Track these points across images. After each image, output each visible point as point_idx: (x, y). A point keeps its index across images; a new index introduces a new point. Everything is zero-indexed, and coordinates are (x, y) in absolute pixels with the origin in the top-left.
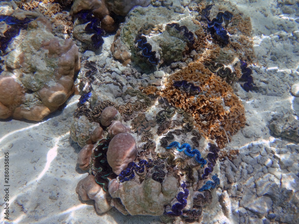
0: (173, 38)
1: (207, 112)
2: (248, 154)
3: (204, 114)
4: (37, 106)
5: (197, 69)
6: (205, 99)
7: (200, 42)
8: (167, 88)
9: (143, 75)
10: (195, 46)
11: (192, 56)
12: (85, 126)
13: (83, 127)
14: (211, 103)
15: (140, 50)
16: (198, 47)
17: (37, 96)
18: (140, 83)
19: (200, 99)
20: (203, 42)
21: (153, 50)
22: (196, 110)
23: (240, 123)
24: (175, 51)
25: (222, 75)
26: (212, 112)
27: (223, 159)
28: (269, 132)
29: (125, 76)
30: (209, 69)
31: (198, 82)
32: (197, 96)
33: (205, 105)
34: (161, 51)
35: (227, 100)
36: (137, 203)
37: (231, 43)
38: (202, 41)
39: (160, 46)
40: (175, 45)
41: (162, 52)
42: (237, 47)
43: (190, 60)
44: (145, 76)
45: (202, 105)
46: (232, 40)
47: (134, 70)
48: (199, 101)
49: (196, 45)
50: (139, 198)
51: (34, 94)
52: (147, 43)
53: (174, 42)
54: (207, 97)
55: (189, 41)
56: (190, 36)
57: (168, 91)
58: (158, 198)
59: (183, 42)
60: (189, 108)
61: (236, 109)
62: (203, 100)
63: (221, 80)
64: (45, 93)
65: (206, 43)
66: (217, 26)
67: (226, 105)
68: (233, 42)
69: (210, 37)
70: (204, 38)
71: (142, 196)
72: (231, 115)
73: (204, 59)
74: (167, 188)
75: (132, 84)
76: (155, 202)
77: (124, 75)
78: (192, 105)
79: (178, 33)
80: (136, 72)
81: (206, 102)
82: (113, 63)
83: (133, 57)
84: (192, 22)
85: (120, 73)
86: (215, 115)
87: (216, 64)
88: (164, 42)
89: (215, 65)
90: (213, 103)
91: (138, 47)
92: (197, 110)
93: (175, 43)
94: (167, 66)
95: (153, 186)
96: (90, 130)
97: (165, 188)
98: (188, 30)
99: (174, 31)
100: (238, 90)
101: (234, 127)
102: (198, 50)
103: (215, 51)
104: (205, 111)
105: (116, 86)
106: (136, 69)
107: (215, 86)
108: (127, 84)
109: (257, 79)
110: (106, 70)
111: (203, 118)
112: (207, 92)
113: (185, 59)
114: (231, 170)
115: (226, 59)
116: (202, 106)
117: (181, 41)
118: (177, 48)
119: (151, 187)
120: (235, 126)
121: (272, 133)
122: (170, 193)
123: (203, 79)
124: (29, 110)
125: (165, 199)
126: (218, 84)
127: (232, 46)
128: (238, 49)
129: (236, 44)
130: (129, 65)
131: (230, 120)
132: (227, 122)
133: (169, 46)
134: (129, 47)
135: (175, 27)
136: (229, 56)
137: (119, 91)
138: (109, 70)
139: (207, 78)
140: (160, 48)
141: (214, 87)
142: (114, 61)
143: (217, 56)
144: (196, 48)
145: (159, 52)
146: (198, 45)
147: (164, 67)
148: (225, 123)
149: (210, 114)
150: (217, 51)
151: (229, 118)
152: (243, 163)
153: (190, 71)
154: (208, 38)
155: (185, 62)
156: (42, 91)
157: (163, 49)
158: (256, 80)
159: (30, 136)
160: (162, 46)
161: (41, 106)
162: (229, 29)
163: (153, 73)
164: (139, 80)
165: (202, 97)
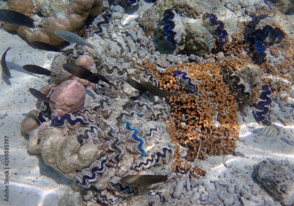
0: (204, 28)
1: (192, 116)
2: (213, 181)
3: (188, 116)
4: (40, 31)
5: (210, 70)
6: (196, 101)
7: (234, 47)
8: (166, 72)
9: (156, 52)
10: (224, 48)
11: (217, 57)
12: (60, 65)
13: (58, 64)
14: (200, 109)
15: (163, 24)
16: (229, 51)
17: (44, 21)
18: (147, 57)
19: (191, 99)
20: (237, 49)
21: (174, 30)
22: (181, 107)
23: (226, 147)
24: (199, 42)
25: (234, 88)
26: (197, 118)
27: (183, 171)
28: (252, 172)
29: (139, 45)
30: (223, 76)
31: (200, 81)
32: (191, 94)
33: (193, 107)
34: (184, 35)
35: (221, 116)
36: (51, 152)
37: (266, 63)
38: (236, 47)
39: (186, 30)
40: (202, 36)
41: (186, 37)
42: (271, 71)
43: (212, 60)
44: (157, 54)
45: (190, 105)
46: (270, 61)
47: (151, 43)
48: (189, 100)
49: (226, 48)
50: (55, 147)
51: (43, 18)
52: (173, 20)
53: (202, 32)
54: (200, 100)
55: (218, 38)
56: (222, 35)
57: (165, 76)
58: (70, 156)
59: (212, 37)
60: (175, 102)
61: (226, 129)
62: (194, 101)
63: (228, 92)
64: (51, 21)
65: (240, 51)
66: (259, 39)
67: (218, 120)
68: (269, 64)
69: (247, 47)
70: (240, 46)
71: (58, 148)
72: (216, 132)
73: (225, 65)
74: (83, 152)
75: (139, 54)
76: (66, 160)
77: (138, 43)
78: (179, 100)
79: (211, 25)
80: (151, 46)
81: (196, 104)
82: (136, 28)
83: (157, 30)
84: (236, 24)
85: (135, 39)
86: (198, 123)
87: (233, 75)
88: (190, 27)
89: (231, 76)
90: (201, 109)
91: (162, 21)
92: (183, 108)
93: (203, 34)
94: (187, 56)
95: (70, 143)
96: (62, 70)
97: (81, 151)
98: (223, 28)
99: (208, 22)
100: (248, 116)
101: (215, 147)
102: (227, 55)
103: (240, 62)
104: (191, 113)
105: (118, 46)
106: (154, 44)
107: (217, 94)
108: (135, 52)
109: (276, 115)
110: (124, 31)
111: (183, 119)
112: (203, 96)
113: (208, 56)
114: (182, 185)
115: (248, 75)
116: (189, 107)
117: (211, 35)
118: (203, 40)
119: (68, 143)
120: (217, 147)
121: (254, 176)
122: (84, 158)
123: (208, 81)
124: (32, 32)
125: (78, 163)
126: (220, 94)
127: (266, 67)
128: (272, 74)
129: (272, 67)
130: (150, 37)
131: (213, 136)
132: (209, 137)
133: (194, 34)
134: (159, 19)
135: (211, 19)
136: (251, 73)
137: (118, 53)
138: (127, 32)
139: (212, 82)
140: (184, 32)
141: (215, 95)
142: (138, 26)
143: (240, 68)
144: (226, 51)
145: (182, 36)
146: (229, 50)
147: (183, 56)
148: (205, 137)
149: (194, 119)
150: (242, 63)
151: (213, 134)
152: (201, 187)
153: (201, 68)
154: (244, 48)
155: (206, 59)
156: (49, 18)
157: (187, 34)
158: (274, 116)
159: (20, 55)
160: (188, 31)
161: (44, 33)
162: (272, 48)
163: (168, 55)
164: (149, 55)
165: (194, 97)
